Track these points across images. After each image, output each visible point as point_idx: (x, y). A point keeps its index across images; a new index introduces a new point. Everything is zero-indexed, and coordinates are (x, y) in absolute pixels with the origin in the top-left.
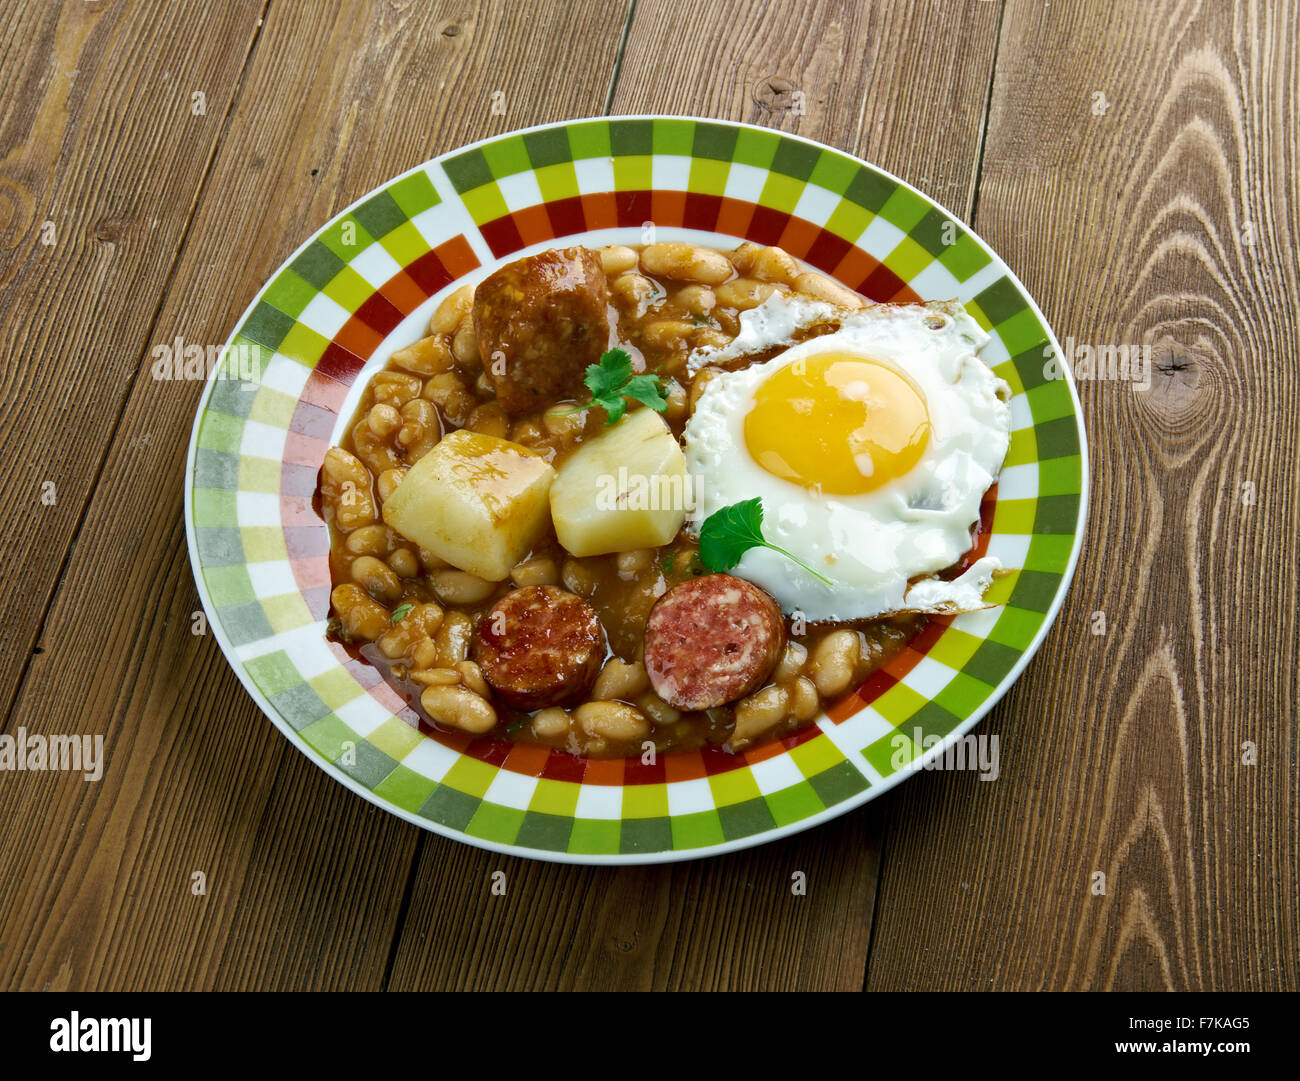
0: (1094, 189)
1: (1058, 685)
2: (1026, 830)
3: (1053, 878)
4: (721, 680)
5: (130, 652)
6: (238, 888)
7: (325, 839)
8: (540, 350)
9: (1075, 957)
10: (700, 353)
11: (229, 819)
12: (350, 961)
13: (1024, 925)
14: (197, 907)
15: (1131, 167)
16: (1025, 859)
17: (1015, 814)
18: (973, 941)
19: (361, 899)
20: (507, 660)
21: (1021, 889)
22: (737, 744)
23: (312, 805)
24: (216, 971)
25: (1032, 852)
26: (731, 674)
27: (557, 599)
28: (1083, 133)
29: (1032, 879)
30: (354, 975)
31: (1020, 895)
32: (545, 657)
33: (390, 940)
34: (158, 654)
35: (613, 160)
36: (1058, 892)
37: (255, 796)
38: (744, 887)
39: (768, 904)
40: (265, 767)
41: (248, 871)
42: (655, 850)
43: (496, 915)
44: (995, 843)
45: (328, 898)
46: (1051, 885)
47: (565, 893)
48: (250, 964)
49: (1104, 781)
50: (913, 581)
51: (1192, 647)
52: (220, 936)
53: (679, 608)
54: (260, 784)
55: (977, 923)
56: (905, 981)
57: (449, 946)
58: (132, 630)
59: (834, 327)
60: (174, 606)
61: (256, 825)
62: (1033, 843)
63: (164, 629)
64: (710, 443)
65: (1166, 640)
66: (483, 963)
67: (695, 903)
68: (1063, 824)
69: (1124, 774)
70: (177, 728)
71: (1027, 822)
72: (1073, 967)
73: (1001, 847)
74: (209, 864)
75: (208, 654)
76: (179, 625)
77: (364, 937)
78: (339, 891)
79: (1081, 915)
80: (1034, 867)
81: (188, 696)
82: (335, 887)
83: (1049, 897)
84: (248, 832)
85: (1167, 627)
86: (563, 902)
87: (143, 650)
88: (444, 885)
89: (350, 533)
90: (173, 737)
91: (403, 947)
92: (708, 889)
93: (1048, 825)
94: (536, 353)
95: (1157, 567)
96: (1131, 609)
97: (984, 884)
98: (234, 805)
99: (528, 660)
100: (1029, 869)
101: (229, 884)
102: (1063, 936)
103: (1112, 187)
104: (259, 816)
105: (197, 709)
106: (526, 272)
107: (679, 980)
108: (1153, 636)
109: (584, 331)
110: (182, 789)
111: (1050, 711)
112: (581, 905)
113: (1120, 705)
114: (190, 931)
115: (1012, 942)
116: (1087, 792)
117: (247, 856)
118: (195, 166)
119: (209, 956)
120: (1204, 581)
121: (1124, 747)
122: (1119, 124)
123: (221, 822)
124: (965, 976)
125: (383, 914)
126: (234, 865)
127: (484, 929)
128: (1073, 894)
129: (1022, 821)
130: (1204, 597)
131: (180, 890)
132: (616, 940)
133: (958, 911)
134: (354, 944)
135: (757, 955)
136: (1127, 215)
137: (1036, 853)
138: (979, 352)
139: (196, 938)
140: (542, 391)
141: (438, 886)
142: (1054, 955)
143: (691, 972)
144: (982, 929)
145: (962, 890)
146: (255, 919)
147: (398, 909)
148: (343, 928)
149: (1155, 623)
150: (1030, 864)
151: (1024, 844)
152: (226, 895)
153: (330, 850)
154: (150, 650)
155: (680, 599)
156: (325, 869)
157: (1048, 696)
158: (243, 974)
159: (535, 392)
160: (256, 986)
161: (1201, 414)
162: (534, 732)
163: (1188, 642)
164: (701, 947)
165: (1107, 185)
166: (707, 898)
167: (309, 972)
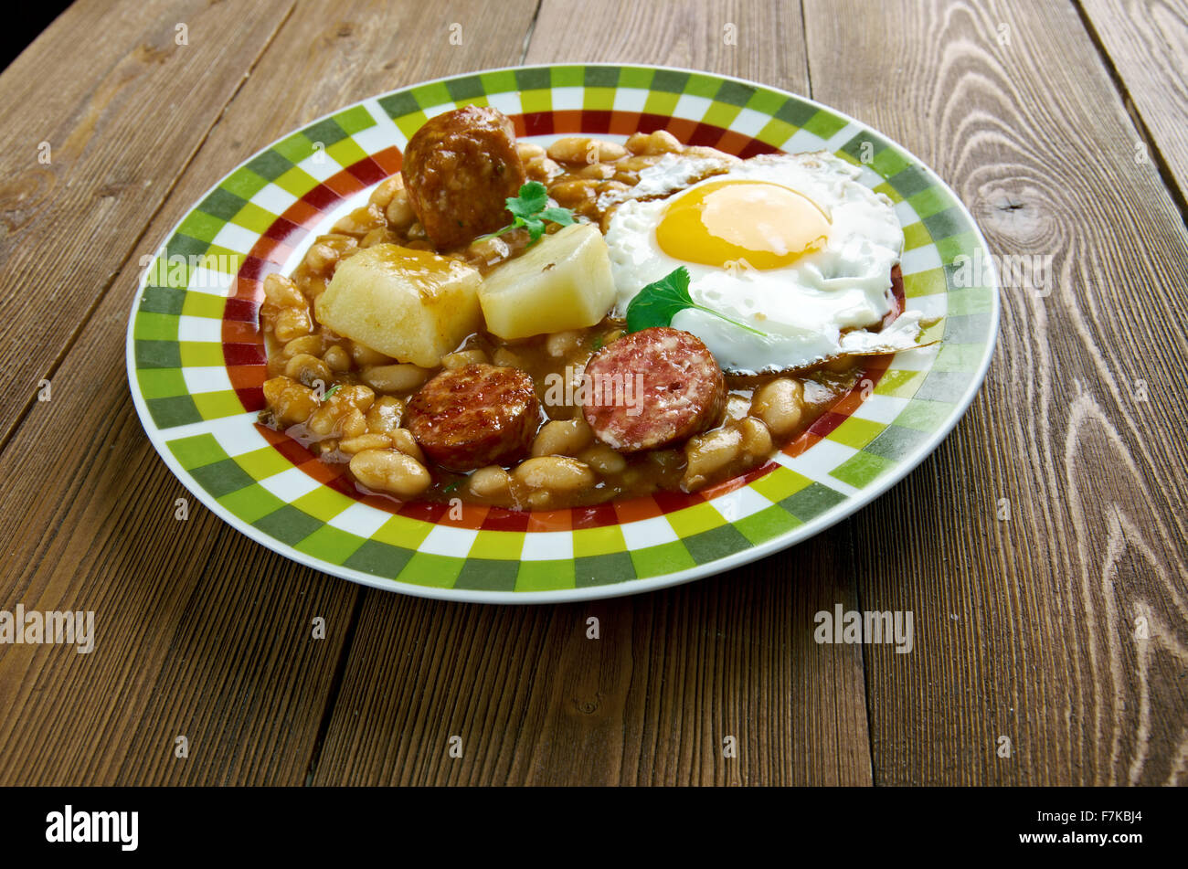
0: (906, 113)
1: (994, 433)
2: (1003, 559)
3: (1046, 600)
4: (668, 414)
5: (76, 472)
6: (155, 675)
7: (252, 622)
8: (463, 182)
9: (1096, 678)
10: (608, 196)
11: (152, 610)
12: (273, 743)
13: (1030, 649)
14: (108, 697)
15: (930, 100)
16: (1011, 586)
17: (987, 545)
18: (979, 671)
19: (289, 678)
20: (439, 422)
21: (1015, 614)
22: (691, 481)
23: (240, 590)
24: (120, 763)
25: (1015, 579)
26: (679, 408)
27: (487, 372)
28: (886, 85)
29: (1024, 602)
30: (277, 760)
31: (1016, 621)
32: (479, 414)
33: (319, 718)
34: (101, 472)
35: (519, 93)
36: (1055, 615)
37: (181, 587)
38: (714, 637)
39: (743, 653)
40: (194, 560)
41: (167, 658)
42: (616, 581)
43: (438, 687)
44: (975, 574)
45: (252, 680)
46: (1047, 609)
47: (515, 658)
48: (160, 753)
49: (1067, 508)
50: (845, 331)
51: (1110, 393)
52: (130, 725)
53: (615, 360)
54: (188, 575)
55: (978, 652)
56: (914, 720)
57: (386, 722)
58: (81, 454)
59: (724, 172)
60: (123, 432)
61: (180, 614)
62: (1014, 570)
63: (110, 451)
64: (627, 247)
65: (1083, 390)
66: (426, 738)
67: (662, 658)
68: (1040, 550)
69: (1085, 502)
70: (110, 531)
71: (1002, 551)
72: (1098, 687)
73: (982, 577)
74: (126, 654)
75: (149, 467)
76: (125, 447)
77: (290, 718)
78: (263, 673)
79: (1088, 634)
80: (1023, 592)
81: (125, 503)
82: (260, 670)
83: (1048, 619)
84: (170, 622)
85: (1079, 379)
86: (513, 668)
87: (89, 468)
88: (380, 659)
89: (286, 343)
90: (105, 539)
91: (335, 726)
92: (675, 642)
93: (1025, 553)
94: (458, 183)
95: (1052, 337)
96: (1040, 369)
97: (974, 614)
98: (159, 596)
99: (462, 419)
100: (1018, 595)
101: (145, 672)
102: (1076, 656)
103: (919, 110)
104: (184, 604)
105: (132, 514)
106: (447, 120)
107: (654, 740)
108: (1068, 387)
109: (502, 169)
110: (108, 584)
111: (993, 455)
112: (533, 671)
113: (1058, 444)
114: (97, 722)
115: (1022, 668)
116: (1053, 519)
117: (167, 644)
118: (186, 149)
119: (114, 748)
120: (1099, 343)
121: (1077, 478)
122: (912, 79)
123: (144, 613)
124: (981, 708)
125: (312, 693)
126: (152, 654)
127: (425, 701)
128: (1073, 614)
129: (997, 550)
130: (1104, 356)
131: (92, 681)
132: (576, 702)
133: (954, 643)
134: (278, 726)
135: (741, 705)
136: (938, 124)
137: (1021, 578)
138: (855, 179)
139: (102, 730)
140: (466, 223)
141: (374, 662)
142: (1073, 677)
143: (667, 730)
144: (986, 657)
145: (952, 622)
146: (170, 706)
147: (328, 685)
148: (267, 710)
149: (1066, 377)
150: (1017, 590)
151: (1005, 572)
152: (140, 683)
153: (257, 633)
154: (95, 468)
155: (615, 353)
156: (250, 652)
157: (987, 443)
158: (151, 765)
159: (460, 224)
160: (162, 781)
161: (1047, 233)
162: (472, 491)
163: (1105, 390)
164: (675, 702)
165: (915, 111)
166: (674, 653)
167: (225, 758)
